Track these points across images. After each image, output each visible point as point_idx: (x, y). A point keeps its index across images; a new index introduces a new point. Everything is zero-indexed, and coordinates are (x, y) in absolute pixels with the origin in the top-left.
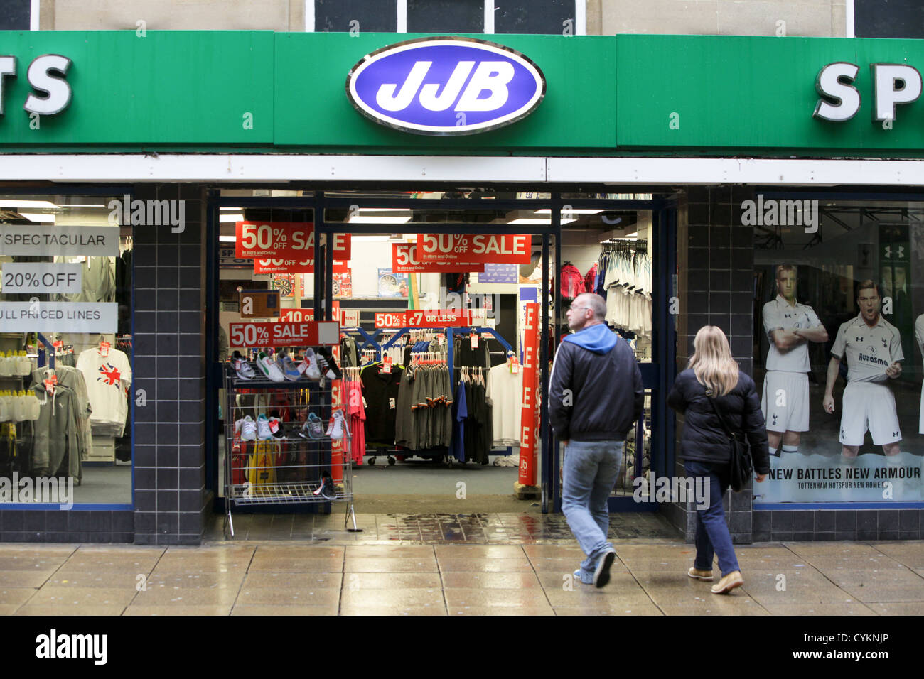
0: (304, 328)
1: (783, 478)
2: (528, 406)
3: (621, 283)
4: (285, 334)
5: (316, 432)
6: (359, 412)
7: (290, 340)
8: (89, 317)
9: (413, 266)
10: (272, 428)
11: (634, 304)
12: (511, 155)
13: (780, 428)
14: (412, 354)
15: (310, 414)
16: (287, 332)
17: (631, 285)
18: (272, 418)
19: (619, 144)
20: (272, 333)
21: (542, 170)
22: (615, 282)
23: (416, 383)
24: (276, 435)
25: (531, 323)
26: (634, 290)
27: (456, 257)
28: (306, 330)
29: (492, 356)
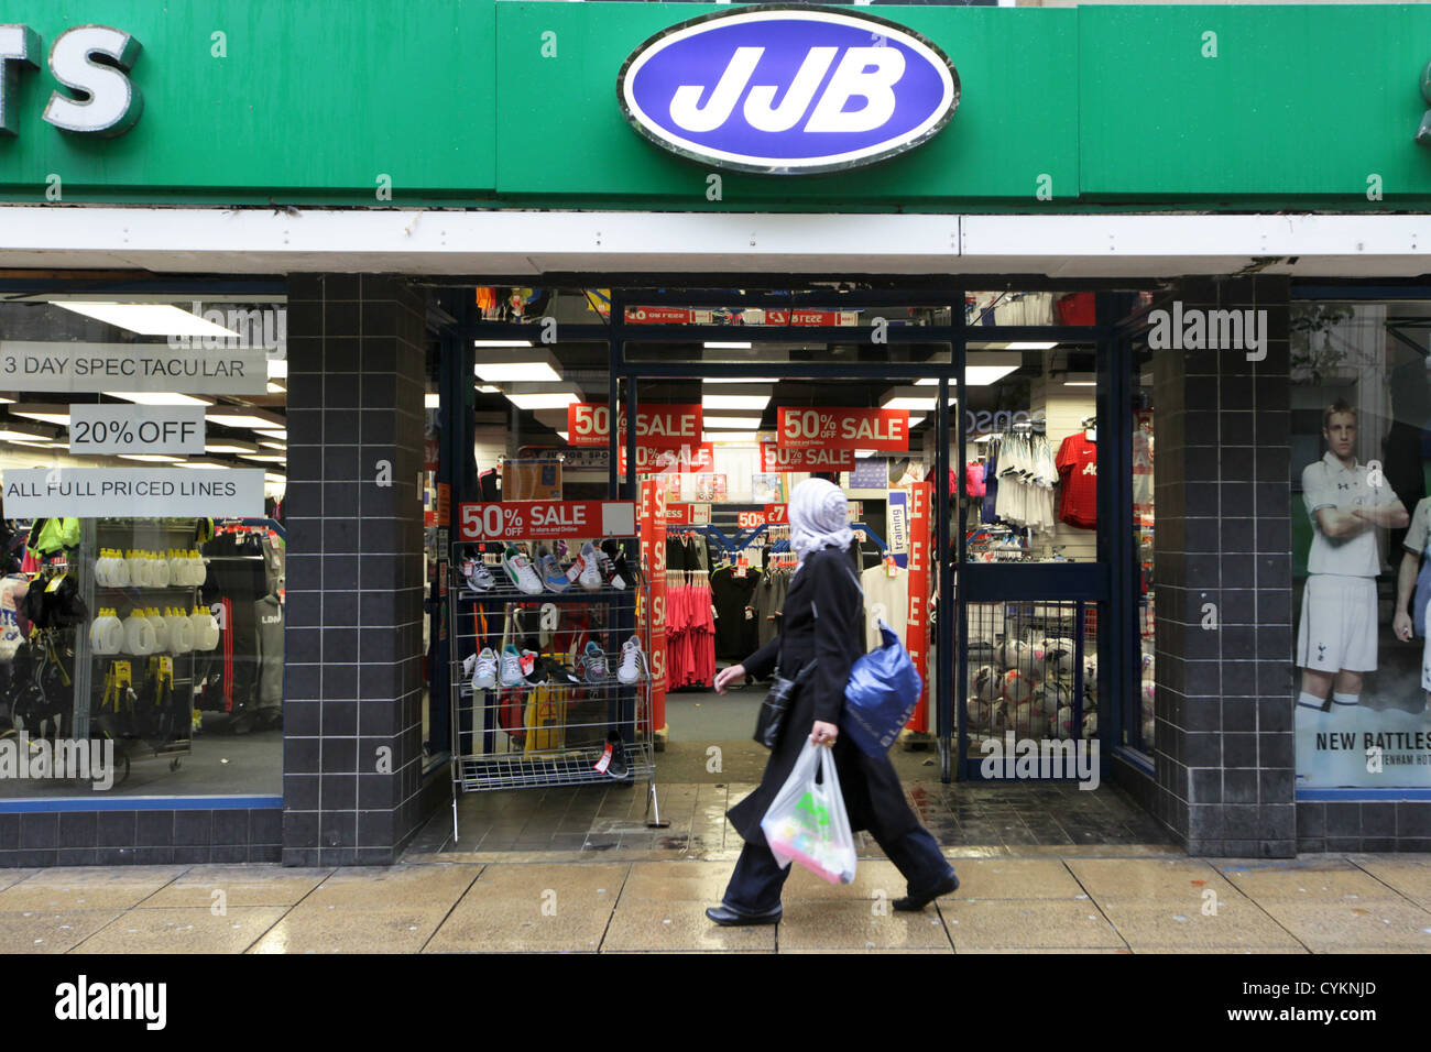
0: (579, 511)
1: (1341, 747)
2: (916, 623)
3: (1017, 470)
4: (548, 519)
5: (594, 672)
6: (707, 624)
7: (558, 530)
8: (217, 492)
9: (781, 465)
10: (525, 667)
11: (1032, 494)
12: (900, 212)
13: (1330, 666)
14: (770, 555)
15: (588, 644)
16: (552, 516)
17: (1028, 472)
18: (526, 652)
19: (1083, 190)
20: (527, 518)
21: (953, 236)
22: (1010, 469)
23: (774, 588)
24: (529, 678)
25: (919, 510)
26: (1032, 478)
27: (822, 443)
28: (582, 515)
29: (865, 557)
